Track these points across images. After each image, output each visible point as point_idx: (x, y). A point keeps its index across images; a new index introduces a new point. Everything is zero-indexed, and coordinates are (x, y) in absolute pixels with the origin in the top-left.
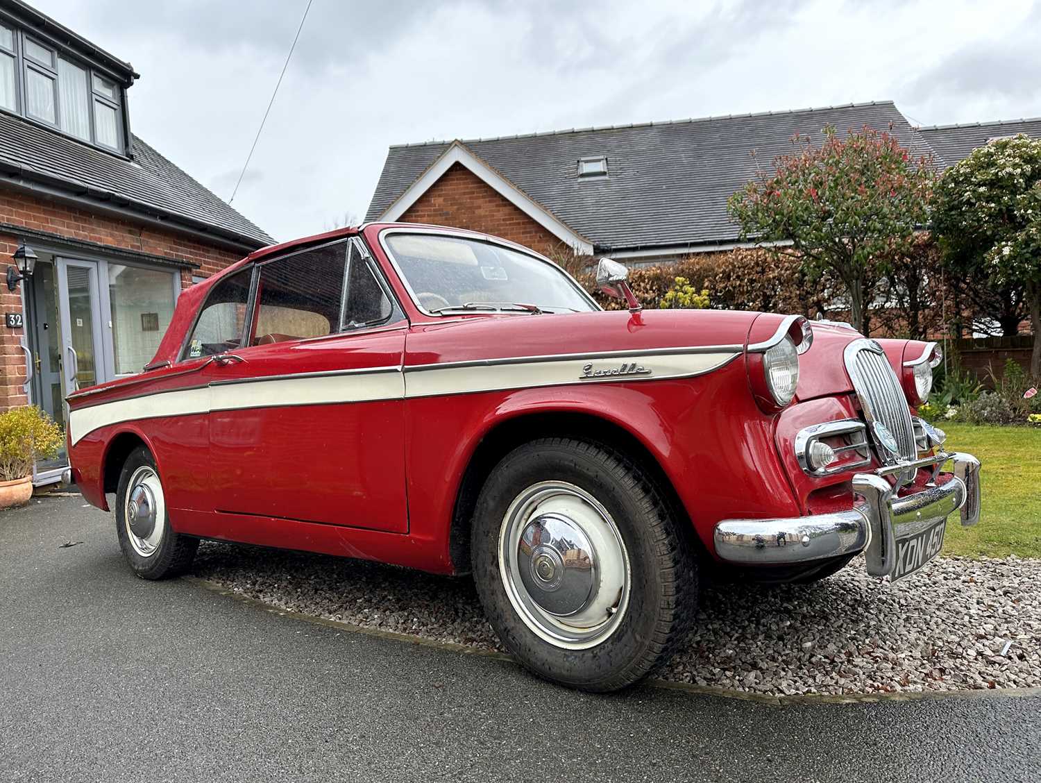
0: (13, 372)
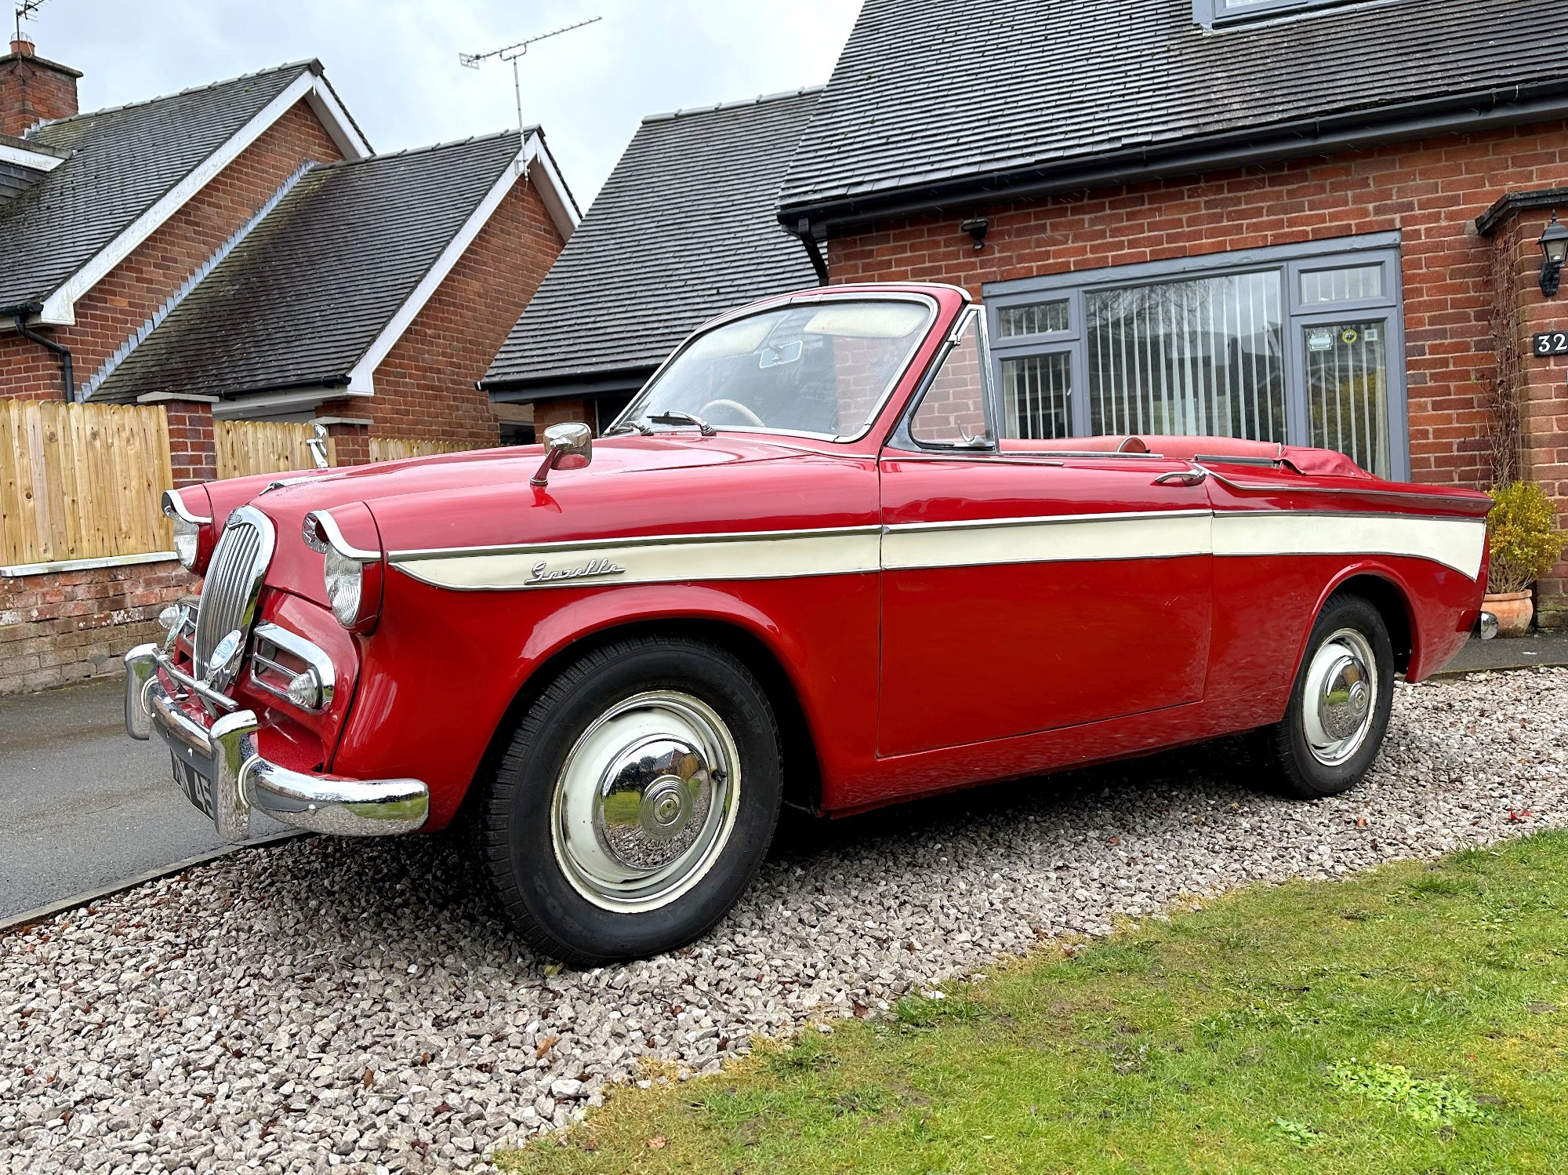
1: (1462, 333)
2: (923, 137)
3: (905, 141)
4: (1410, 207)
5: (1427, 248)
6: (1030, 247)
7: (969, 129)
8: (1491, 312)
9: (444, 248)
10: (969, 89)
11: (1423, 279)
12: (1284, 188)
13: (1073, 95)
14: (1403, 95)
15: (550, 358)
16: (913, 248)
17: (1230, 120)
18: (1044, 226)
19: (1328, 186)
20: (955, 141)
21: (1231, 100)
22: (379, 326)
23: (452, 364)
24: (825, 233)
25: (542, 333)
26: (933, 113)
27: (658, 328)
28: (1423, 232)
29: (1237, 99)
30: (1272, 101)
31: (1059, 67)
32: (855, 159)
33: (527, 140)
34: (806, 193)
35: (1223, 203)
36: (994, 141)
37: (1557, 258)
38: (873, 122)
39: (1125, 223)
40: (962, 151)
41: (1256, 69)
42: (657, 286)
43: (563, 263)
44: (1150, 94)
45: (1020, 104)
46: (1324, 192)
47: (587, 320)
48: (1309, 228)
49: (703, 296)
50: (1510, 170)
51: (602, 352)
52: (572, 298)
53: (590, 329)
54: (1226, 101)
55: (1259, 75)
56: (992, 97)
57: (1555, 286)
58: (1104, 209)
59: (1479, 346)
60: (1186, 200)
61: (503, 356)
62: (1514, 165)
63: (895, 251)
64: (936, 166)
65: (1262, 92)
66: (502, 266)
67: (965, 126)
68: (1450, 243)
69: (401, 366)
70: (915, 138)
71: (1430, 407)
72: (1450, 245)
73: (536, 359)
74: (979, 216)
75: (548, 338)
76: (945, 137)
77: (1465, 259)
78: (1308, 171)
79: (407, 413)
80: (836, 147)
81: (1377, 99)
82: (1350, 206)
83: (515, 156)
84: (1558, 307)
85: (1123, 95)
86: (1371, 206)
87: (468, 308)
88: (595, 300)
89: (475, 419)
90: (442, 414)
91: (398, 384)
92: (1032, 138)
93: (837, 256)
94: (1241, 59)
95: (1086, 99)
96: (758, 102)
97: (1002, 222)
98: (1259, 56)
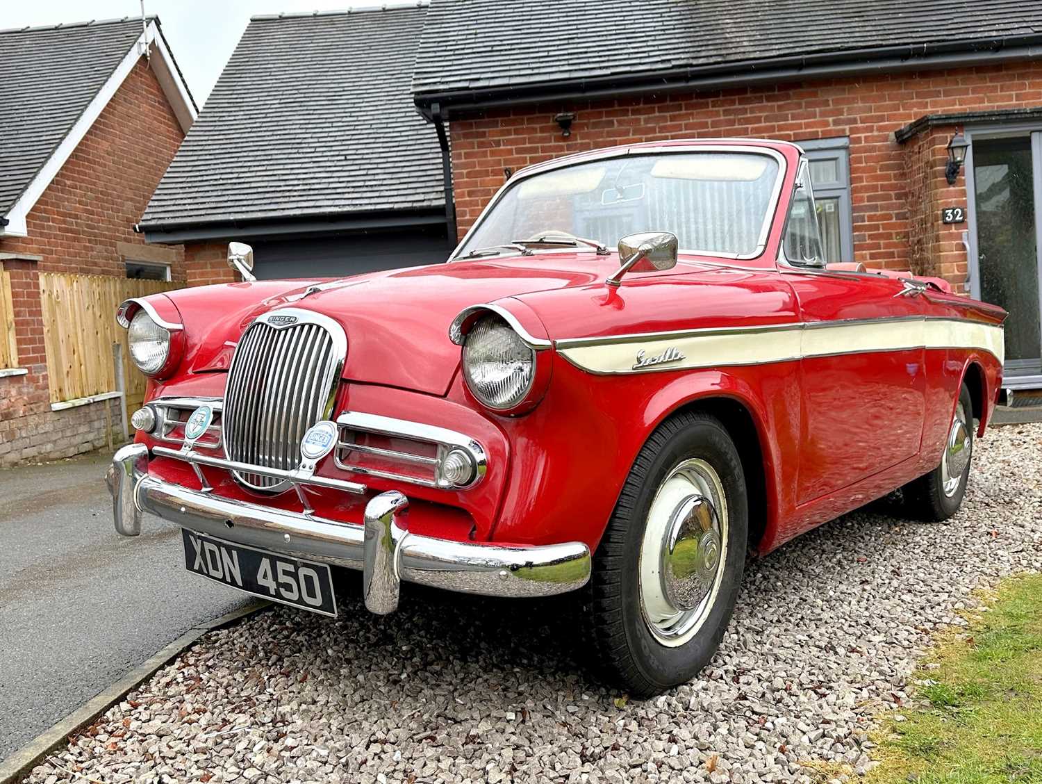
0: (951, 270)
1: (888, 208)
2: (520, 49)
3: (506, 50)
4: (855, 121)
5: (866, 150)
6: (602, 137)
7: (554, 46)
8: (906, 195)
9: (83, 111)
10: (546, 16)
11: (863, 170)
12: (775, 104)
13: (627, 27)
14: (854, 44)
15: (201, 206)
16: (517, 132)
17: (744, 53)
18: (612, 122)
19: (804, 104)
20: (546, 54)
21: (742, 39)
22: (31, 176)
23: (87, 211)
24: (447, 116)
25: (190, 185)
26: (523, 31)
27: (298, 185)
28: (863, 139)
29: (745, 39)
30: (769, 42)
31: (610, 6)
32: (470, 61)
33: (147, 26)
34: (435, 83)
35: (736, 112)
36: (576, 56)
37: (959, 159)
38: (476, 34)
39: (669, 123)
40: (553, 61)
41: (752, 19)
42: (290, 151)
43: (198, 129)
44: (683, 30)
45: (589, 30)
46: (800, 108)
47: (231, 176)
48: (792, 133)
49: (333, 161)
50: (915, 100)
51: (250, 202)
52: (212, 157)
53: (235, 184)
54: (738, 40)
55: (756, 24)
56: (565, 23)
57: (955, 178)
58: (654, 112)
59: (898, 216)
60: (710, 109)
61: (156, 203)
62: (917, 97)
63: (503, 133)
64: (536, 71)
65: (761, 35)
66: (126, 130)
67: (551, 43)
68: (880, 147)
69: (45, 211)
70: (514, 49)
71: (868, 257)
72: (880, 149)
73: (188, 207)
74: (567, 111)
75: (196, 189)
76: (537, 50)
77: (889, 158)
78: (791, 93)
79: (51, 252)
80: (451, 50)
81: (839, 46)
82: (818, 119)
83: (137, 39)
84: (956, 191)
85: (664, 30)
86: (831, 119)
87: (99, 164)
88: (236, 160)
89: (106, 258)
90: (79, 253)
91: (43, 227)
92: (605, 56)
93: (458, 135)
94: (739, 11)
95: (637, 30)
96: (349, 13)
97: (581, 117)
98: (752, 10)
